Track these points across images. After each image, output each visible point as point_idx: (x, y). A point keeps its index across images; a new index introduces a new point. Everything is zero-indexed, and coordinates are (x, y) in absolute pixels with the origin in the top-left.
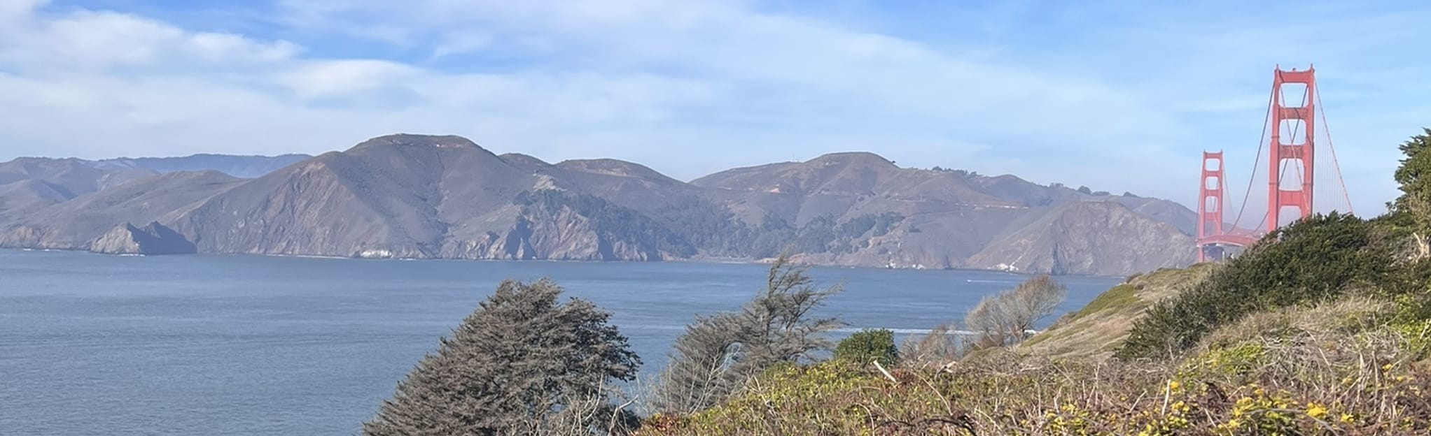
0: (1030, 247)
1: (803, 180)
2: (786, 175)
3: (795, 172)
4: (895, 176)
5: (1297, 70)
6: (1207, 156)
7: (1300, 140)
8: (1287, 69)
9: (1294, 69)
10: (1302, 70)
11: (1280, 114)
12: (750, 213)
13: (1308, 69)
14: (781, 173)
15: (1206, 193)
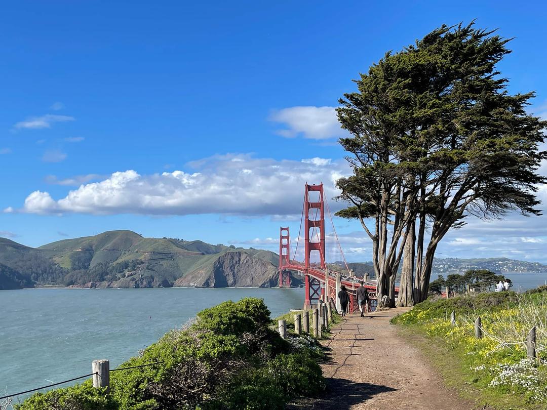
0: (204, 274)
1: (94, 244)
2: (85, 242)
3: (90, 240)
4: (141, 242)
5: (316, 185)
6: (282, 229)
7: (319, 219)
8: (311, 184)
9: (314, 185)
10: (318, 185)
11: (309, 206)
12: (64, 262)
13: (320, 184)
14: (82, 241)
15: (282, 246)
